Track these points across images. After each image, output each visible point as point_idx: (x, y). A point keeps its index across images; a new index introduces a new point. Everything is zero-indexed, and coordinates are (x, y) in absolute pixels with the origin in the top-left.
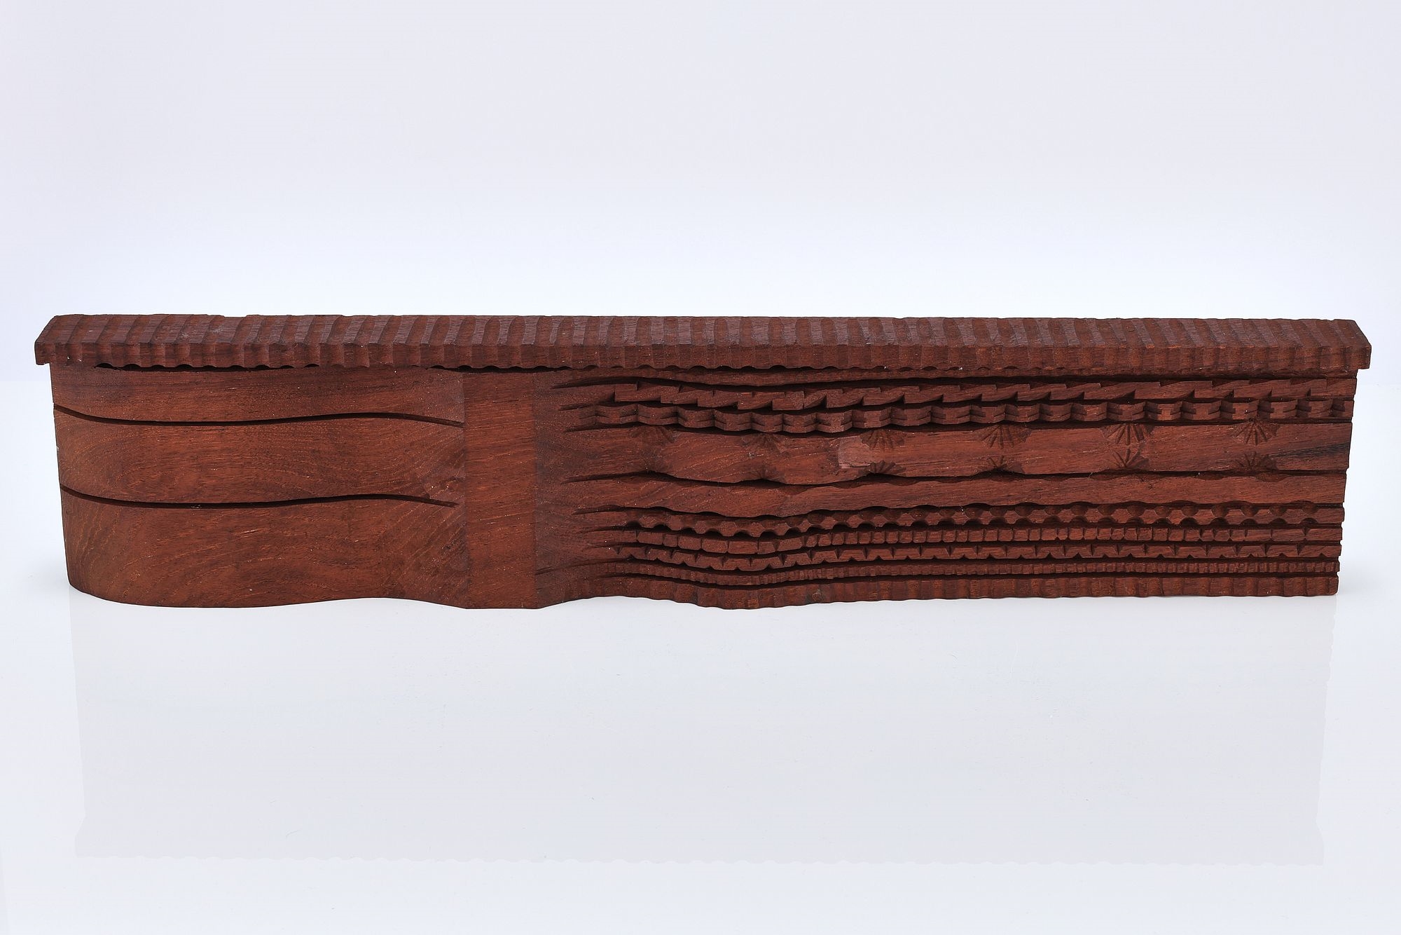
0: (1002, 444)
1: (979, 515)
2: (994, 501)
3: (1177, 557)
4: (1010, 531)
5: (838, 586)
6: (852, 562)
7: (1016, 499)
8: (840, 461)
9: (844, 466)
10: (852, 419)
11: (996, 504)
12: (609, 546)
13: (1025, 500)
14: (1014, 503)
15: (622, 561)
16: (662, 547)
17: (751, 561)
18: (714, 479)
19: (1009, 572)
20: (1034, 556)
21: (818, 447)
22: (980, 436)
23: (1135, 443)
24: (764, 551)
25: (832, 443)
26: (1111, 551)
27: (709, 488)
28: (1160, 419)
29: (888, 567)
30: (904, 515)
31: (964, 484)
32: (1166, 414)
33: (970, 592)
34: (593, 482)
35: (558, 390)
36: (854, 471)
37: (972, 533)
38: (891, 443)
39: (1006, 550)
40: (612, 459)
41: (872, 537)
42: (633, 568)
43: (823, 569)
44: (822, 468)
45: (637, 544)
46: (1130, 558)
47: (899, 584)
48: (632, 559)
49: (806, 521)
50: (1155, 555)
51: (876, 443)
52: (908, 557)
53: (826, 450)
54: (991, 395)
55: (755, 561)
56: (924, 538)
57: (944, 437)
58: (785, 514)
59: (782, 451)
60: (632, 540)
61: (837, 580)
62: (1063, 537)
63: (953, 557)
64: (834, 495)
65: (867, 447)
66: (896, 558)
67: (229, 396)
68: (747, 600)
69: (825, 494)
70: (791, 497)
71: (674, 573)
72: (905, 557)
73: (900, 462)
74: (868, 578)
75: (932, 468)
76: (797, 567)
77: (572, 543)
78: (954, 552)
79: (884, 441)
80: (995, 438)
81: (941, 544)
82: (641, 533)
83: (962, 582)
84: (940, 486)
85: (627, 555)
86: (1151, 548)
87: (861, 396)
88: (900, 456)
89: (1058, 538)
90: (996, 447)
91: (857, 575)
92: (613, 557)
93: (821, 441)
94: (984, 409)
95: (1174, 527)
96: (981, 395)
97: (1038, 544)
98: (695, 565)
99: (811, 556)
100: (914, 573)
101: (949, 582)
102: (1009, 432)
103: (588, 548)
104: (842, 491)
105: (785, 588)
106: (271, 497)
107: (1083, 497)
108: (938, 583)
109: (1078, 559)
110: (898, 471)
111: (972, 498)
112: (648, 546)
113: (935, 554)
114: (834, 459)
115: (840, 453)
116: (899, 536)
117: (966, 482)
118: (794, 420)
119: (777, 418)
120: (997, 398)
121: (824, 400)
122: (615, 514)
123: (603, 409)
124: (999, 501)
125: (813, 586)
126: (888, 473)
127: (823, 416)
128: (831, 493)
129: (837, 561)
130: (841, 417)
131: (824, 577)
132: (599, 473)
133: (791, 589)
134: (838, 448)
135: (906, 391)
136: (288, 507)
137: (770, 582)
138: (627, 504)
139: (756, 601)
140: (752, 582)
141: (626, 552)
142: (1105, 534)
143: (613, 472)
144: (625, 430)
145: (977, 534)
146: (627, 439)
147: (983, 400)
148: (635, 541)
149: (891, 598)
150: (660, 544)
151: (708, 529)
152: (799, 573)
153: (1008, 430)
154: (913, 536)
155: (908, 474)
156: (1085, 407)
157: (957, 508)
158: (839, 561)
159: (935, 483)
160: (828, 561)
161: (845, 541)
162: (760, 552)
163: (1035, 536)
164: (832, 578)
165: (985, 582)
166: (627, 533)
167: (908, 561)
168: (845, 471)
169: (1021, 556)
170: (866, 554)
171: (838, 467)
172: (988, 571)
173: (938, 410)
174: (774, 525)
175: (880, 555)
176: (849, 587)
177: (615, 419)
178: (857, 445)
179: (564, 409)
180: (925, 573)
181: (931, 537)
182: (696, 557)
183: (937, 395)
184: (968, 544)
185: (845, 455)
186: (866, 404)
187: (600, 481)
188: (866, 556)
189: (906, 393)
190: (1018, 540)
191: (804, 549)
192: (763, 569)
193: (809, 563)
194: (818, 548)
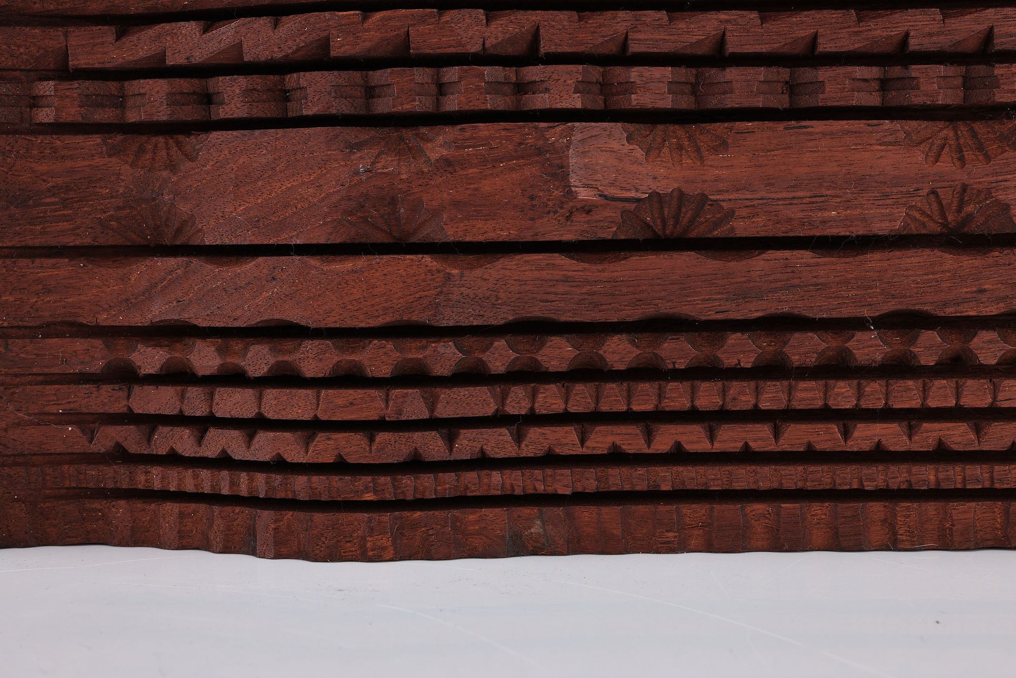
0: (962, 159)
1: (913, 341)
2: (945, 304)
4: (984, 383)
5: (586, 514)
6: (617, 457)
7: (1000, 301)
8: (573, 180)
9: (584, 194)
10: (604, 87)
11: (950, 311)
12: (70, 423)
14: (992, 310)
16: (180, 420)
17: (372, 440)
18: (283, 238)
19: (987, 485)
21: (520, 144)
22: (908, 134)
24: (400, 412)
25: (555, 133)
27: (272, 261)
29: (701, 469)
30: (734, 338)
31: (874, 260)
33: (895, 534)
34: (23, 262)
36: (607, 213)
37: (898, 385)
38: (698, 150)
39: (978, 431)
40: (65, 207)
41: (660, 396)
42: (121, 475)
43: (549, 471)
44: (532, 198)
45: (130, 418)
47: (727, 510)
48: (121, 455)
49: (500, 344)
51: (660, 150)
52: (746, 444)
53: (539, 152)
54: (931, 35)
55: (382, 437)
56: (784, 397)
57: (824, 134)
58: (448, 319)
59: (434, 157)
60: (119, 407)
61: (580, 498)
63: (853, 445)
64: (566, 279)
65: (639, 153)
66: (718, 447)
68: (364, 538)
69: (544, 274)
70: (462, 276)
71: (205, 480)
72: (740, 445)
73: (720, 192)
74: (654, 496)
75: (795, 213)
76: (483, 462)
78: (856, 434)
79: (680, 148)
80: (942, 147)
81: (824, 414)
82: (137, 389)
83: (877, 509)
84: (818, 265)
85: (109, 445)
87: (621, 28)
88: (718, 180)
90: (946, 165)
91: (627, 487)
92: (78, 449)
93: (528, 132)
94: (915, 70)
96: (907, 35)
98: (249, 457)
99: (519, 438)
100: (763, 485)
101: (846, 508)
102: (974, 135)
103: (19, 424)
104: (585, 269)
105: (456, 512)
108: (819, 511)
110: (716, 225)
111: (894, 297)
112: (153, 421)
113: (813, 439)
114: (560, 174)
115: (573, 161)
116: (724, 392)
117: (877, 255)
118: (461, 78)
119: (421, 75)
120: (942, 42)
121: (536, 36)
122: (80, 344)
123: (47, 88)
124: (958, 304)
125: (526, 511)
126: (693, 234)
127: (533, 73)
129: (579, 451)
130: (572, 74)
131: (550, 490)
132: (37, 242)
133: (472, 516)
134: (568, 147)
135: (727, 21)
137: (419, 496)
138: (104, 319)
139: (386, 541)
140: (375, 492)
143: (70, 241)
144: (97, 139)
145: (908, 389)
146: (98, 161)
147: (911, 48)
148: (125, 410)
149: (710, 547)
150: (176, 412)
151: (272, 361)
152: (489, 475)
153: (972, 130)
154: (758, 392)
155: (742, 228)
157: (858, 324)
158: (585, 451)
159: (805, 256)
160: (558, 450)
161: (597, 402)
162: (390, 415)
164: (568, 492)
165: (931, 508)
166: (106, 389)
167: (747, 456)
168: (587, 208)
170: (649, 436)
171: (570, 194)
172: (938, 481)
173: (807, 74)
174: (424, 348)
175: (683, 439)
176: (610, 513)
177: (73, 113)
178: (615, 145)
180: (788, 485)
181: (800, 395)
182: (251, 438)
183: (802, 34)
184: (887, 414)
185: (586, 167)
186: (634, 48)
187: (38, 261)
188: (649, 442)
189: (729, 27)
190: (1005, 405)
191: (499, 420)
192: (401, 460)
193: (514, 455)
194: (534, 419)
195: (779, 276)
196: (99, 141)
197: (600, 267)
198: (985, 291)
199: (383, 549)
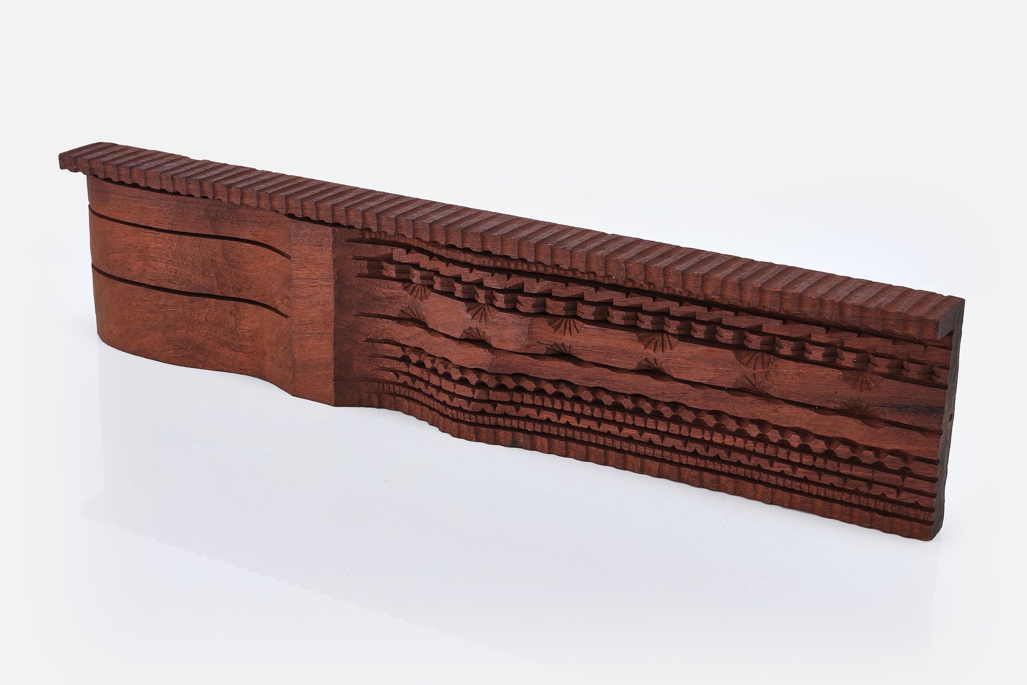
1: (642, 404)
2: (652, 395)
3: (795, 476)
4: (666, 423)
5: (537, 438)
6: (548, 421)
7: (670, 397)
10: (542, 305)
11: (654, 398)
12: (392, 372)
13: (676, 400)
14: (668, 400)
15: (398, 384)
16: (422, 380)
17: (469, 403)
18: (448, 333)
19: (664, 458)
20: (683, 449)
21: (514, 322)
23: (759, 369)
24: (478, 397)
25: (524, 320)
26: (743, 459)
27: (445, 339)
28: (781, 353)
29: (574, 431)
30: (585, 392)
32: (786, 349)
33: (634, 467)
34: (378, 319)
35: (351, 243)
36: (541, 347)
37: (637, 418)
39: (662, 439)
40: (390, 304)
41: (563, 405)
42: (406, 392)
43: (526, 422)
45: (409, 374)
46: (759, 468)
47: (582, 448)
48: (406, 385)
49: (511, 380)
50: (778, 470)
54: (649, 306)
55: (472, 403)
56: (601, 414)
57: (612, 334)
58: (492, 370)
60: (406, 370)
61: (535, 433)
62: (707, 438)
63: (622, 435)
64: (530, 364)
65: (552, 329)
66: (580, 425)
67: (160, 211)
69: (525, 362)
70: (496, 358)
71: (427, 401)
72: (587, 426)
73: (577, 346)
74: (558, 437)
75: (601, 357)
76: (505, 416)
77: (364, 363)
78: (623, 431)
79: (565, 327)
80: (650, 342)
81: (614, 422)
82: (410, 366)
83: (628, 457)
84: (611, 374)
85: (403, 381)
86: (776, 464)
87: (550, 287)
88: (577, 342)
89: (703, 438)
91: (551, 433)
92: (394, 380)
93: (516, 317)
94: (643, 317)
95: (792, 448)
96: (641, 304)
97: (687, 439)
98: (437, 398)
99: (517, 410)
100: (593, 441)
101: (618, 455)
103: (376, 369)
104: (536, 362)
105: (496, 430)
106: (184, 288)
107: (721, 407)
108: (611, 454)
109: (717, 459)
111: (636, 389)
112: (415, 377)
113: (609, 429)
116: (582, 408)
117: (630, 375)
118: (499, 297)
119: (487, 293)
120: (652, 308)
121: (522, 285)
122: (395, 348)
123: (386, 264)
124: (657, 396)
125: (518, 434)
127: (520, 298)
128: (529, 362)
129: (536, 417)
130: (532, 301)
131: (526, 429)
133: (500, 432)
135: (585, 290)
136: (195, 298)
137: (483, 423)
138: (401, 341)
140: (470, 419)
141: (403, 379)
142: (740, 443)
143: (392, 315)
145: (641, 420)
146: (401, 291)
147: (643, 309)
148: (407, 372)
150: (421, 377)
151: (445, 371)
152: (507, 420)
154: (593, 411)
155: (585, 358)
156: (723, 330)
157: (625, 395)
158: (538, 418)
159: (607, 370)
160: (530, 416)
161: (543, 403)
162: (475, 397)
163: (685, 432)
164: (532, 430)
166: (402, 364)
167: (589, 430)
169: (673, 446)
172: (648, 453)
173: (609, 310)
174: (486, 378)
175: (570, 421)
176: (545, 440)
177: (393, 274)
178: (544, 326)
179: (356, 259)
180: (601, 443)
181: (606, 414)
182: (438, 392)
183: (609, 298)
184: (633, 427)
186: (554, 294)
187: (382, 319)
188: (559, 419)
189: (585, 291)
190: (672, 432)
191: (511, 403)
192: (478, 411)
193: (515, 415)
194: (523, 404)
195: (598, 375)
196: (401, 285)
197: (542, 362)
198: (665, 393)
199: (473, 438)
